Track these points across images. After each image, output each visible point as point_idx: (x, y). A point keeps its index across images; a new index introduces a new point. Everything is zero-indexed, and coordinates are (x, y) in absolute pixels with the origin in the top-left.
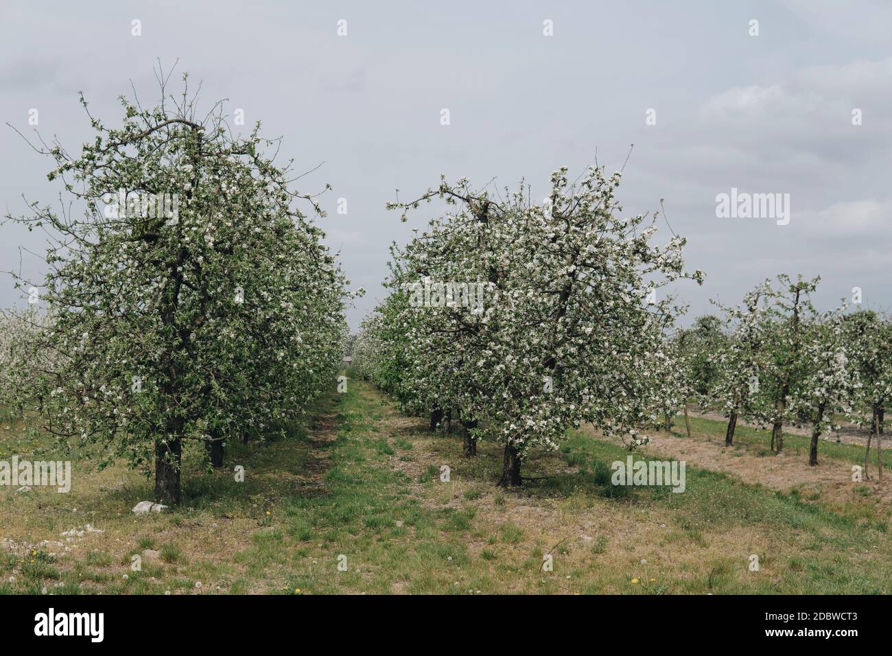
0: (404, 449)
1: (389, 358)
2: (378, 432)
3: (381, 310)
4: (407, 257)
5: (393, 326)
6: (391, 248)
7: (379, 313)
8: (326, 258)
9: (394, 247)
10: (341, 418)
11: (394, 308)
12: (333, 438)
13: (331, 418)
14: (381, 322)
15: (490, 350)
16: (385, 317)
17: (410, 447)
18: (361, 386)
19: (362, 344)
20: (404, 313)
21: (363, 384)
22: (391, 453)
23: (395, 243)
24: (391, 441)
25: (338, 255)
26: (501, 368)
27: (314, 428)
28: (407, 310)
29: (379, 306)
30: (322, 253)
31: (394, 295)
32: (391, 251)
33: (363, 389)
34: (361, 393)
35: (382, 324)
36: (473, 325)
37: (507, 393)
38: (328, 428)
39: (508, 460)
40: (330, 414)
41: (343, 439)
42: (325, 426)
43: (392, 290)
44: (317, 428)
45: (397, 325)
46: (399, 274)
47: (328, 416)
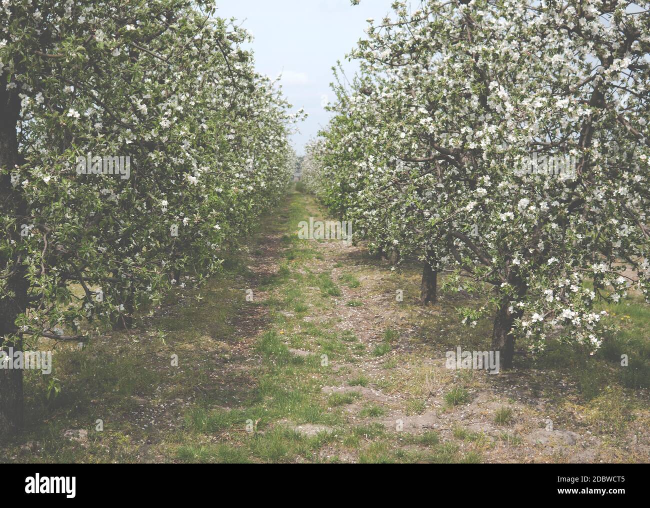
0: (351, 287)
1: (332, 181)
2: (322, 259)
3: (324, 134)
4: (361, 55)
5: (337, 151)
6: (333, 69)
7: (322, 138)
8: (240, 53)
9: (337, 68)
10: (286, 240)
11: (338, 131)
12: (275, 268)
13: (276, 239)
14: (324, 146)
15: (484, 187)
16: (328, 141)
17: (357, 284)
18: (307, 200)
19: (308, 165)
20: (349, 136)
21: (309, 198)
22: (336, 294)
23: (339, 63)
24: (336, 273)
25: (279, 79)
26: (508, 218)
27: (257, 254)
28: (352, 133)
29: (322, 130)
30: (234, 45)
31: (337, 118)
32: (333, 71)
33: (309, 204)
34: (307, 207)
35: (325, 148)
36: (451, 150)
37: (519, 258)
38: (272, 254)
39: (499, 336)
40: (277, 234)
41: (285, 273)
42: (269, 251)
43: (335, 114)
44: (260, 254)
45: (341, 149)
46: (342, 96)
47: (275, 236)
